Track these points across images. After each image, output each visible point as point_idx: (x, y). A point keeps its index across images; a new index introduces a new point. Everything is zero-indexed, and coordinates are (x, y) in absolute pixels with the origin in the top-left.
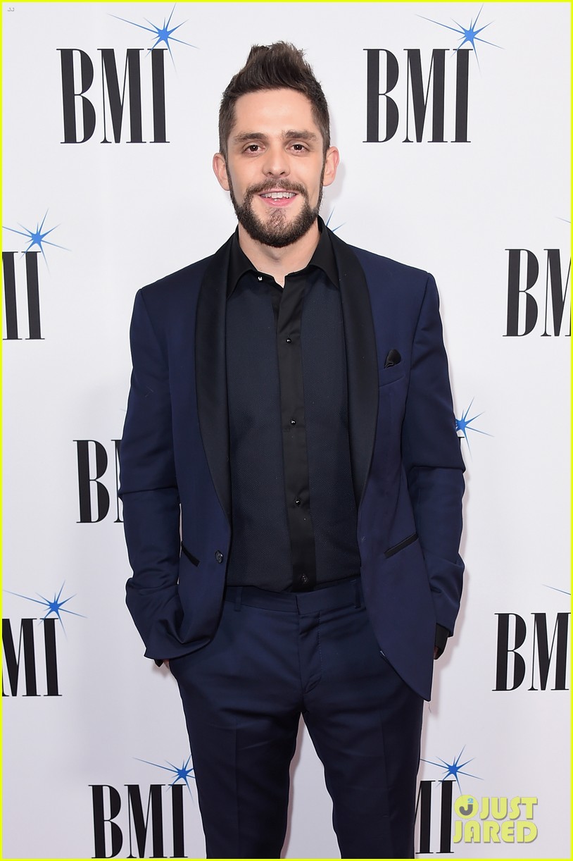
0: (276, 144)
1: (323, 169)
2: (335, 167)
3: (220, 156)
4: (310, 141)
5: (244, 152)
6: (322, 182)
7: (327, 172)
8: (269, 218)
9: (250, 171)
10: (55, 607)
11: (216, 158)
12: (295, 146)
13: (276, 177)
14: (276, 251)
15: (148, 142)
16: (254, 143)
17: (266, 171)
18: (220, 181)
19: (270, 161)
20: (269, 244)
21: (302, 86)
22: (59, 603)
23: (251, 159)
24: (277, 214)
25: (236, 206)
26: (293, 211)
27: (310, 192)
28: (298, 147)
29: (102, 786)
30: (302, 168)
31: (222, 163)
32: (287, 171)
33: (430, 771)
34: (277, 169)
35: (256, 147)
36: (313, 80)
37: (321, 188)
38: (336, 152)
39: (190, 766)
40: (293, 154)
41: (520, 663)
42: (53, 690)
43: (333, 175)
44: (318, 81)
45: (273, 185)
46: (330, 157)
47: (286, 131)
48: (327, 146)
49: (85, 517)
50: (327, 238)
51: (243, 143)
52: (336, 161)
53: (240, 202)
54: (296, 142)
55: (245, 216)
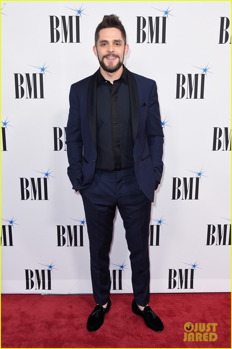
0: (111, 43)
1: (124, 50)
2: (128, 50)
3: (95, 47)
4: (121, 43)
5: (102, 45)
6: (124, 54)
7: (125, 52)
8: (109, 64)
9: (104, 51)
10: (47, 174)
11: (94, 47)
12: (116, 44)
13: (111, 53)
14: (111, 74)
15: (75, 43)
16: (105, 43)
17: (108, 51)
18: (95, 54)
19: (109, 48)
20: (109, 72)
21: (118, 27)
22: (48, 173)
23: (104, 48)
24: (111, 63)
25: (99, 61)
26: (115, 62)
27: (120, 57)
28: (117, 44)
29: (60, 226)
30: (118, 50)
31: (95, 49)
32: (114, 51)
33: (153, 222)
34: (111, 50)
35: (105, 44)
36: (122, 25)
37: (124, 56)
38: (128, 46)
39: (85, 220)
40: (116, 46)
41: (179, 192)
42: (46, 198)
43: (127, 52)
44: (123, 25)
45: (110, 55)
46: (126, 47)
47: (114, 40)
48: (125, 44)
49: (56, 149)
50: (125, 70)
51: (101, 43)
52: (128, 48)
53: (101, 60)
54: (117, 43)
55: (102, 64)
